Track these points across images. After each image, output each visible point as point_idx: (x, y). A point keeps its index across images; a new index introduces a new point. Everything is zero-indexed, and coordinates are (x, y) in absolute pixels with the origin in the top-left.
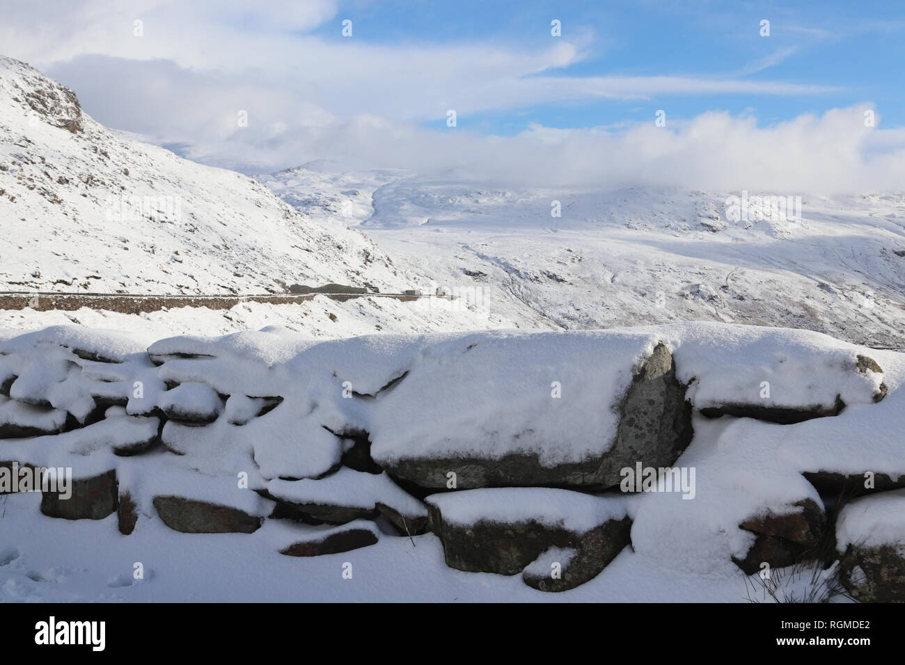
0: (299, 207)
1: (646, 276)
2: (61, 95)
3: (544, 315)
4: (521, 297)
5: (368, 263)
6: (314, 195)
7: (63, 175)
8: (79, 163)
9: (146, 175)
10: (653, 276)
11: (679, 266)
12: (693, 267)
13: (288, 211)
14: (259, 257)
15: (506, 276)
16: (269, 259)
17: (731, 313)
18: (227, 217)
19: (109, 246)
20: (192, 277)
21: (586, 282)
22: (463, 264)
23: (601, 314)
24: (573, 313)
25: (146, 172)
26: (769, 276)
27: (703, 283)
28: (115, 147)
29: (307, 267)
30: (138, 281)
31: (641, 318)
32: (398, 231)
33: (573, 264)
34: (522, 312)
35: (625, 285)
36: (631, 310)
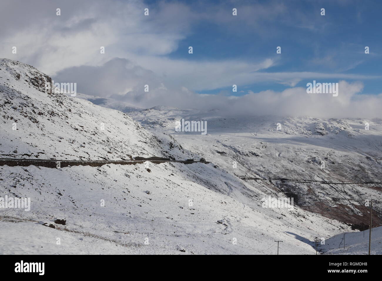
0: (150, 125)
1: (293, 154)
2: (45, 79)
3: (250, 170)
4: (240, 162)
5: (172, 148)
6: (156, 120)
7: (41, 111)
8: (49, 106)
9: (79, 112)
10: (296, 154)
11: (307, 149)
12: (313, 150)
13: (139, 126)
14: (124, 146)
15: (235, 153)
16: (128, 146)
17: (329, 169)
18: (112, 129)
19: (53, 140)
20: (87, 153)
21: (268, 156)
22: (217, 149)
23: (274, 169)
24: (262, 169)
25: (79, 110)
26: (345, 153)
27: (317, 157)
28: (67, 100)
29: (144, 149)
30: (62, 155)
31: (291, 171)
32: (190, 135)
33: (263, 149)
34: (241, 169)
35: (284, 158)
36: (286, 168)
